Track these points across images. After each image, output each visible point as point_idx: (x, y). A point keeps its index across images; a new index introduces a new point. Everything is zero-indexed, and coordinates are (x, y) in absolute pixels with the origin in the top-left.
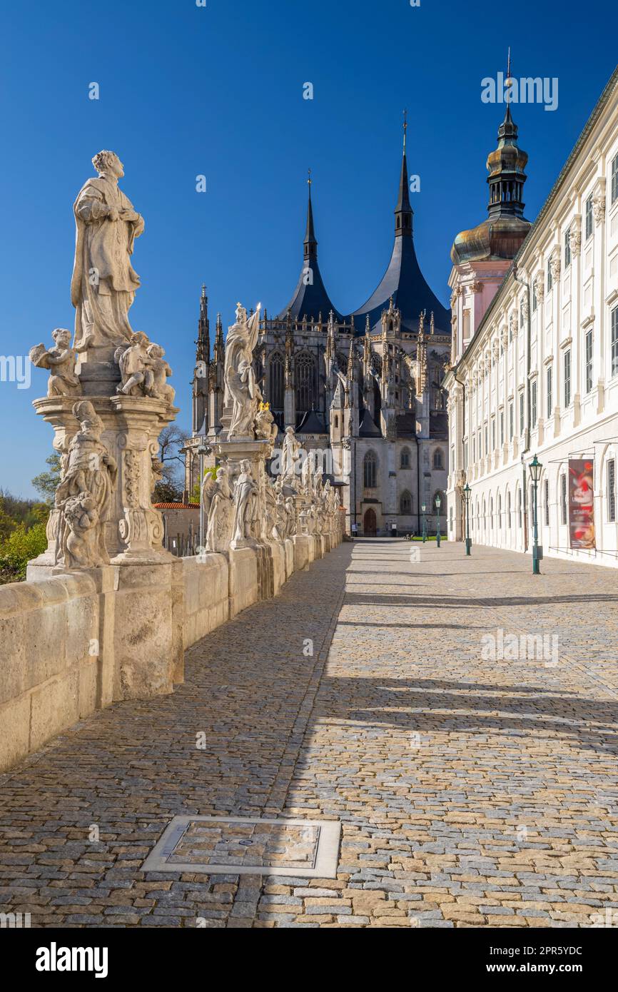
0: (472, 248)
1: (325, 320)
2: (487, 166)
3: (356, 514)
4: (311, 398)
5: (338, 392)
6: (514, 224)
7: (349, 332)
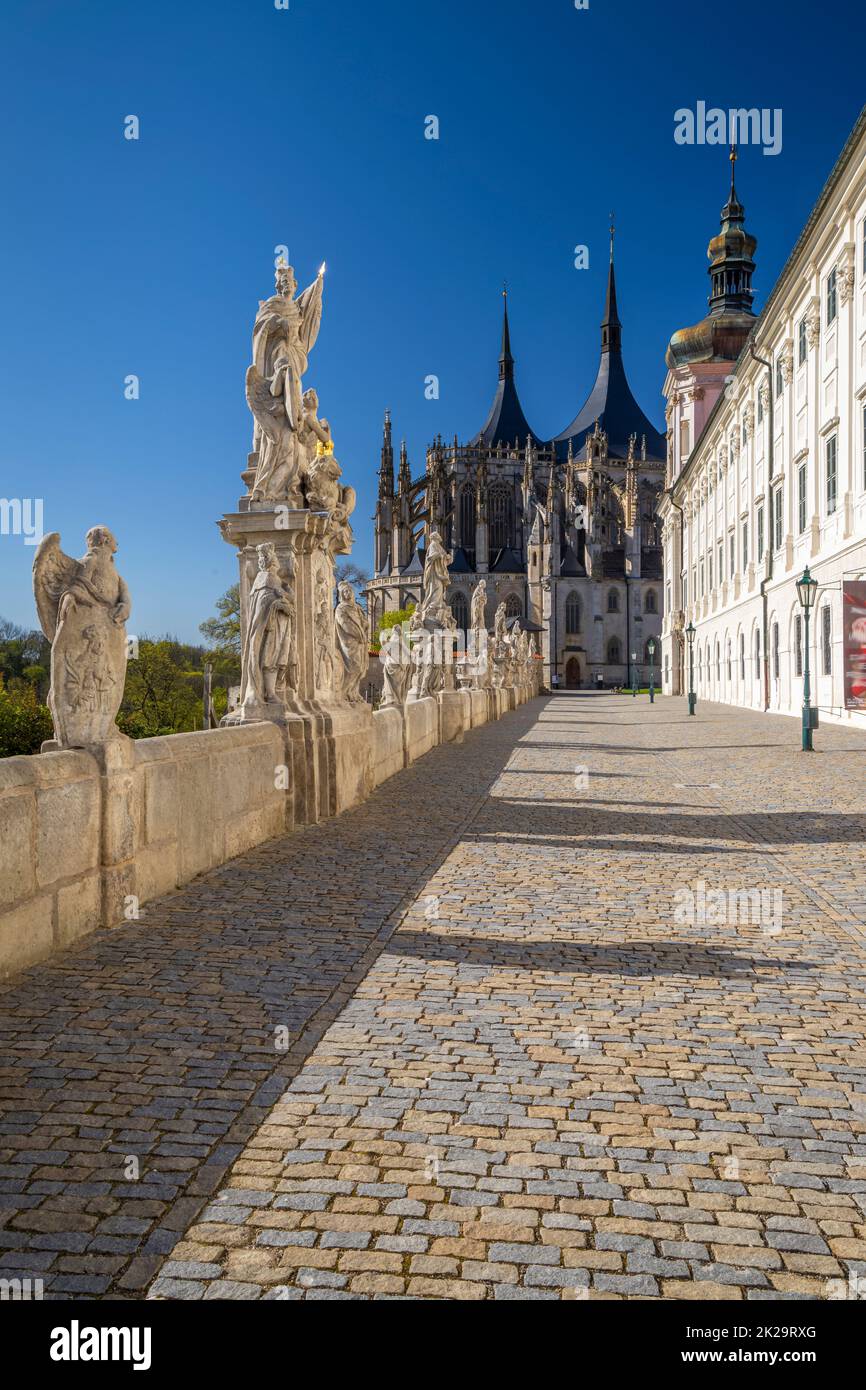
0: (691, 349)
1: (522, 446)
2: (709, 253)
3: (556, 664)
4: (506, 534)
5: (536, 526)
6: (740, 320)
7: (550, 460)
